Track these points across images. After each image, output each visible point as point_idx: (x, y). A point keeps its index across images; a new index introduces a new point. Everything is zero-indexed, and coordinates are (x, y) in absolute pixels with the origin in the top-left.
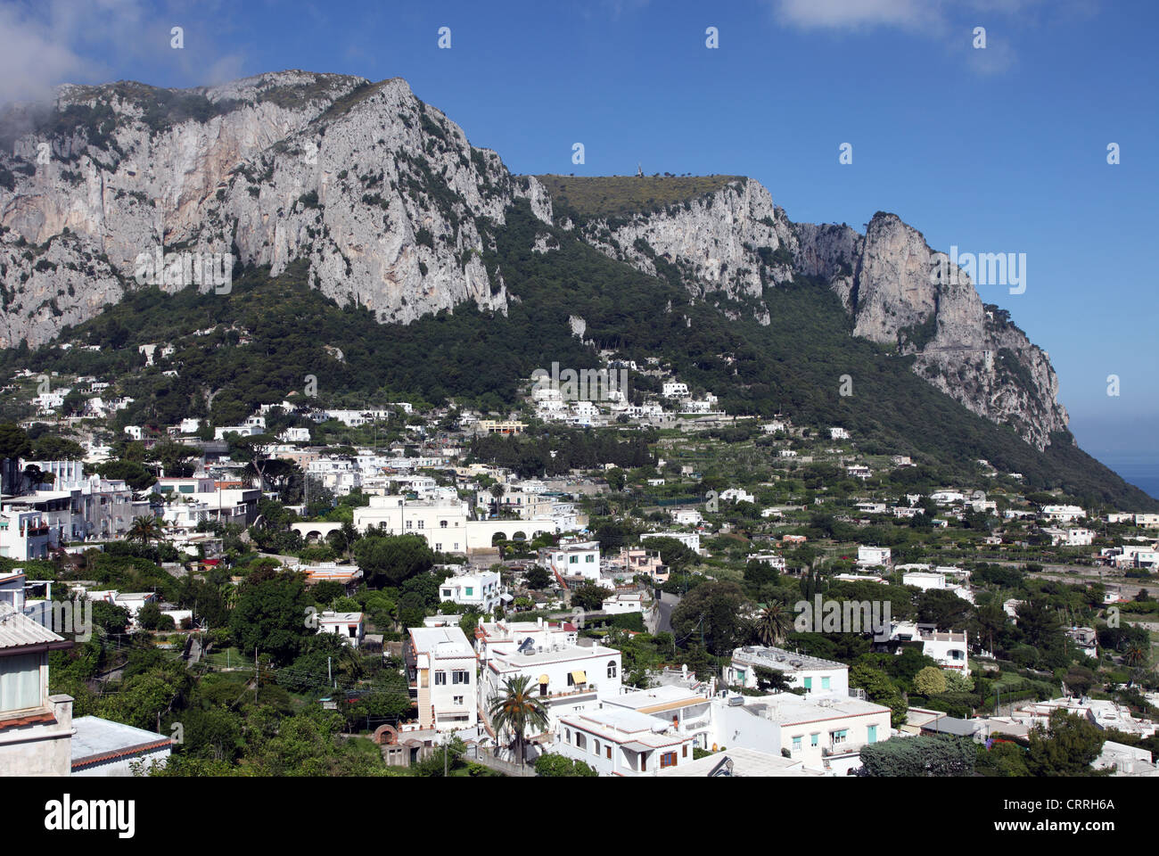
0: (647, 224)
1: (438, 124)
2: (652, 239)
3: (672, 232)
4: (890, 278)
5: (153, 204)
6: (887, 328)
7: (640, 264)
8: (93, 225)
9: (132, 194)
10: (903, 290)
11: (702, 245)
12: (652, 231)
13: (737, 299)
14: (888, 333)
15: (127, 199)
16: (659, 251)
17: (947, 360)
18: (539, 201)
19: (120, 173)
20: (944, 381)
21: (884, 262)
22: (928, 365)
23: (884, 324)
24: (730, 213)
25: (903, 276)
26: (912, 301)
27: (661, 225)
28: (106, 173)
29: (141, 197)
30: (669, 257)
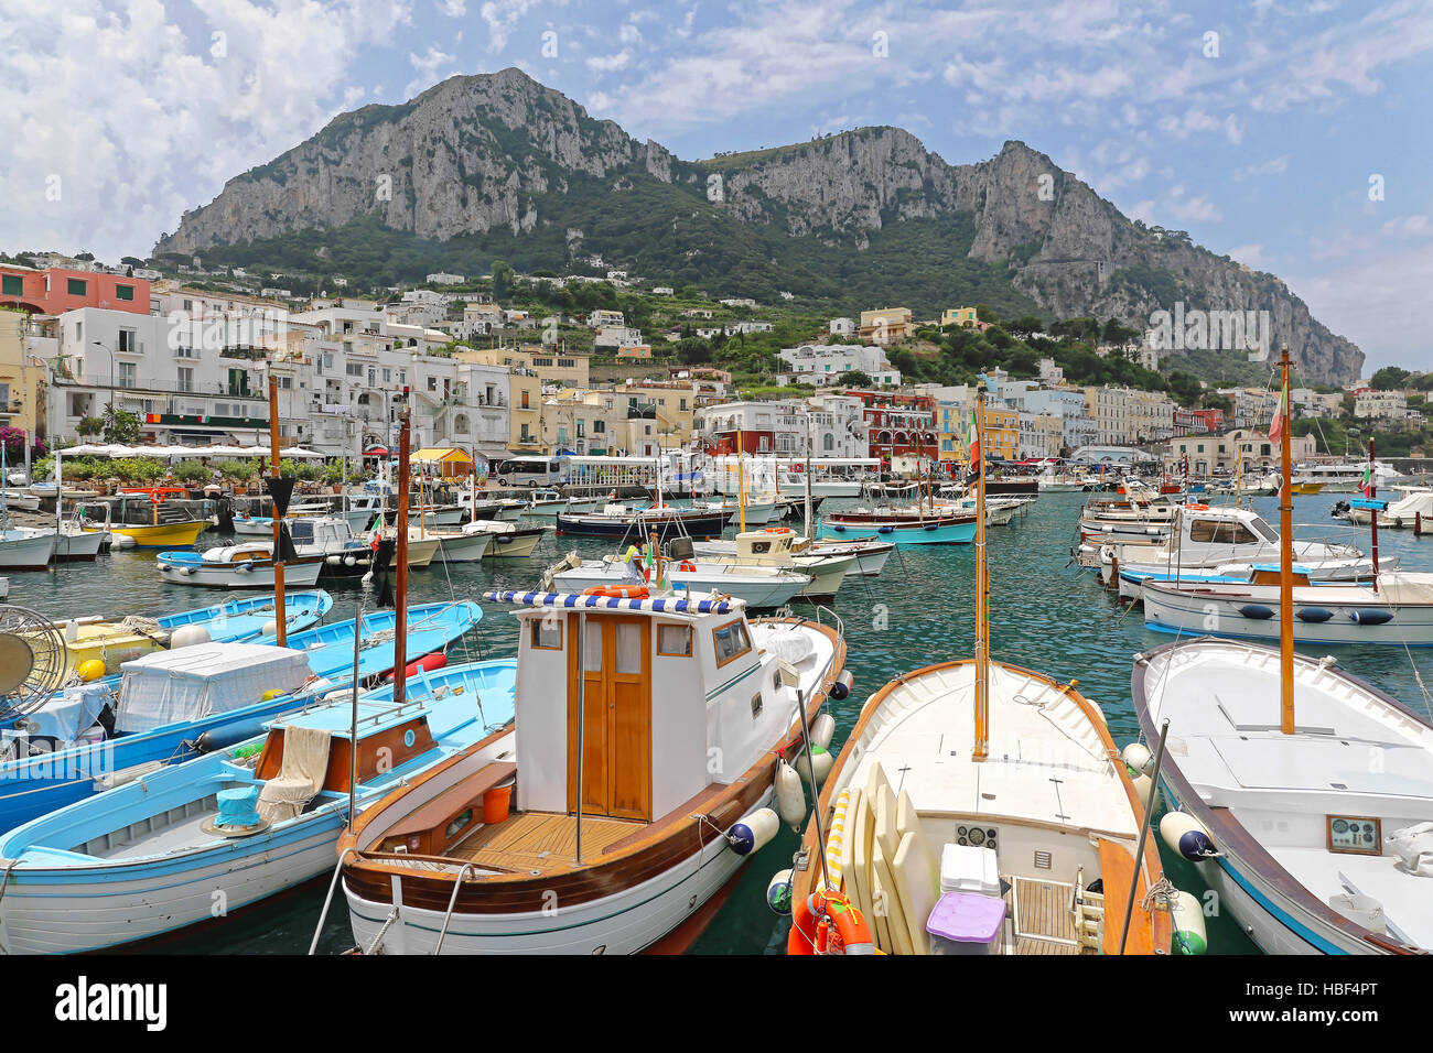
0: (762, 171)
1: (551, 102)
2: (766, 184)
3: (786, 177)
4: (1008, 202)
5: (359, 184)
6: (999, 248)
7: (747, 205)
8: (323, 202)
9: (347, 179)
10: (1021, 212)
11: (815, 186)
12: (766, 177)
13: (843, 230)
14: (1000, 252)
15: (344, 183)
16: (772, 194)
17: (1047, 272)
18: (654, 159)
19: (342, 165)
20: (1037, 291)
21: (1003, 187)
22: (1026, 277)
23: (996, 244)
24: (847, 156)
25: (1022, 199)
26: (1030, 222)
27: (775, 171)
28: (332, 167)
29: (352, 180)
30: (783, 199)
